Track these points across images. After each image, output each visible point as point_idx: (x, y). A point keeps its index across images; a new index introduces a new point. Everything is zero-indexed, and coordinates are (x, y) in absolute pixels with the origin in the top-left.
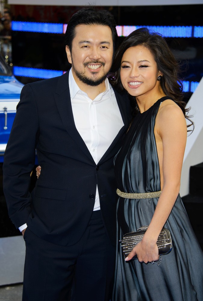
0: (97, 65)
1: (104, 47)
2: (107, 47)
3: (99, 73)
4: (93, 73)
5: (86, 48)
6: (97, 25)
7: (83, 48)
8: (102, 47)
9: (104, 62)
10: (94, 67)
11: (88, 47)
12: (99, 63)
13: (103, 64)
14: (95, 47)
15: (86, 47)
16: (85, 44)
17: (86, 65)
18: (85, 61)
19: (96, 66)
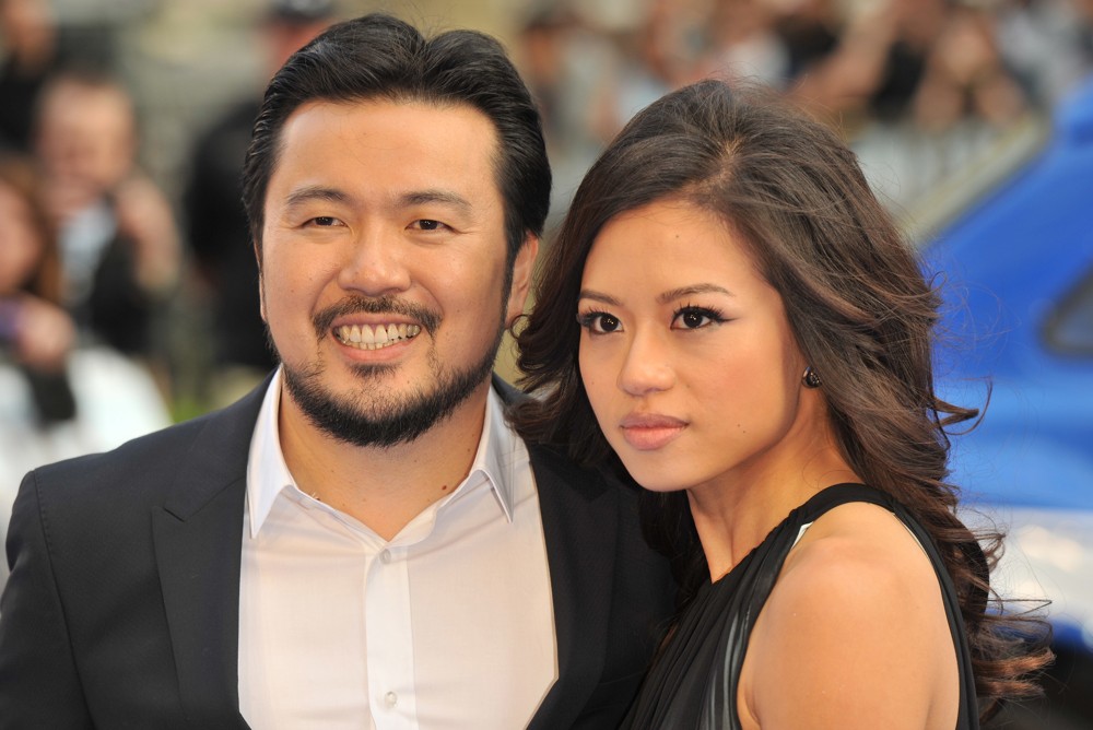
0: (386, 325)
1: (429, 225)
2: (448, 228)
3: (399, 372)
4: (365, 371)
5: (323, 230)
6: (392, 104)
7: (308, 229)
8: (417, 225)
9: (432, 308)
10: (370, 338)
11: (335, 223)
12: (398, 316)
13: (427, 321)
14: (377, 227)
15: (325, 221)
16: (323, 208)
17: (326, 324)
18: (322, 306)
19: (381, 330)
